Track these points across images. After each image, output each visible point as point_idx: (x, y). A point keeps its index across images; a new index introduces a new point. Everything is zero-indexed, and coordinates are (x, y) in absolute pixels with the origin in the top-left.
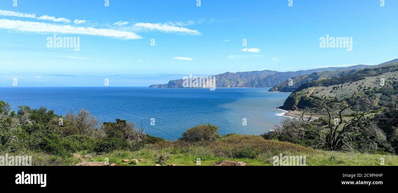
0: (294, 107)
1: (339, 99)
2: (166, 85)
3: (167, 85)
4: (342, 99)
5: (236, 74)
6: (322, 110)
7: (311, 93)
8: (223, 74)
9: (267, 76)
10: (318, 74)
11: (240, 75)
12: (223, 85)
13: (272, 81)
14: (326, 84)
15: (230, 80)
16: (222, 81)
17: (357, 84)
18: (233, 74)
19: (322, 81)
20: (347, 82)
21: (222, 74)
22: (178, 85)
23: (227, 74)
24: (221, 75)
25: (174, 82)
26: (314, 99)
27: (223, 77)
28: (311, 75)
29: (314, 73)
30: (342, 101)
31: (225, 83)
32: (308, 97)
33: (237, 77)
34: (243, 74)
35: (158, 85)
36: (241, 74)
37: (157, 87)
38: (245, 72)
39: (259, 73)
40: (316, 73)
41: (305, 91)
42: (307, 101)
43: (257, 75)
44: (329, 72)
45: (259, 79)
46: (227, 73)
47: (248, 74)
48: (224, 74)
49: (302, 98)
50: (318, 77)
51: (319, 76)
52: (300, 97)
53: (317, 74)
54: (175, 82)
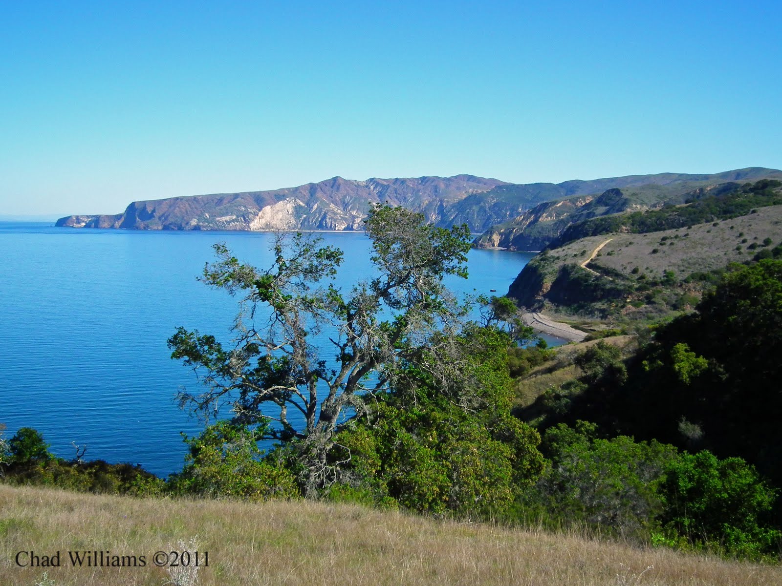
0: (539, 301)
1: (679, 277)
2: (118, 217)
3: (123, 219)
4: (686, 275)
5: (367, 186)
6: (623, 312)
7: (593, 256)
8: (323, 182)
9: (470, 196)
10: (626, 195)
11: (379, 189)
12: (321, 222)
13: (485, 211)
14: (642, 225)
15: (345, 206)
16: (315, 206)
17: (732, 228)
18: (355, 186)
19: (632, 216)
20: (707, 221)
21: (317, 184)
22: (160, 218)
23: (335, 183)
24: (313, 188)
25: (144, 209)
26: (598, 274)
27: (319, 194)
28: (603, 196)
29: (613, 190)
30: (686, 281)
31: (325, 214)
32: (583, 266)
33: (369, 194)
34: (388, 186)
35: (88, 217)
36: (382, 186)
37: (84, 224)
38: (397, 179)
39: (442, 186)
40: (617, 192)
41: (575, 247)
42: (577, 282)
43: (436, 189)
44: (657, 188)
45: (441, 205)
46: (335, 179)
47: (408, 186)
48: (325, 183)
49: (565, 271)
50: (625, 203)
51: (626, 199)
52: (557, 266)
53: (622, 194)
54: (149, 209)
